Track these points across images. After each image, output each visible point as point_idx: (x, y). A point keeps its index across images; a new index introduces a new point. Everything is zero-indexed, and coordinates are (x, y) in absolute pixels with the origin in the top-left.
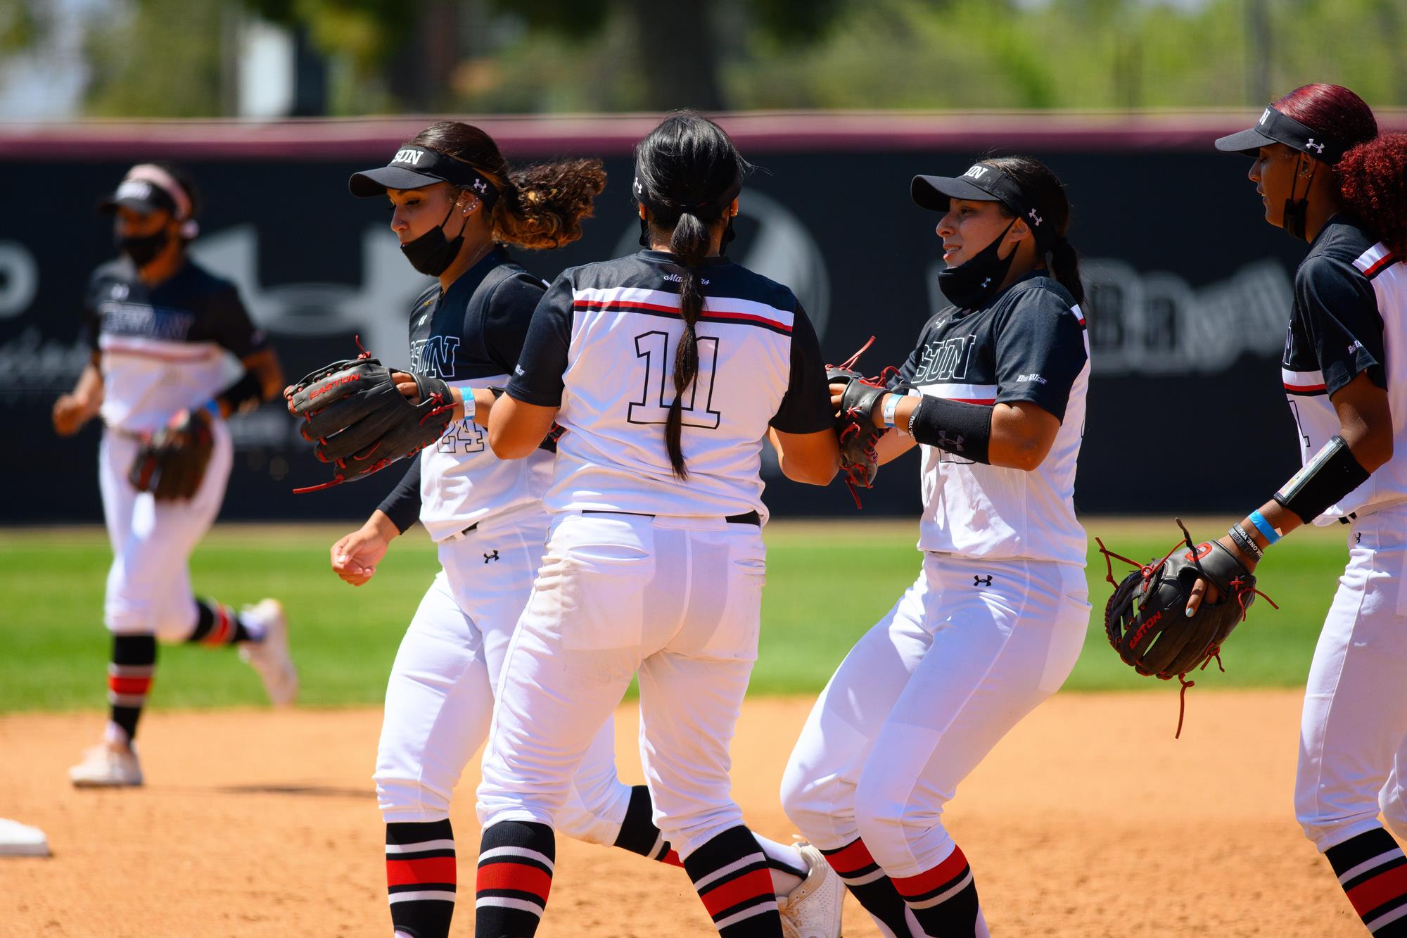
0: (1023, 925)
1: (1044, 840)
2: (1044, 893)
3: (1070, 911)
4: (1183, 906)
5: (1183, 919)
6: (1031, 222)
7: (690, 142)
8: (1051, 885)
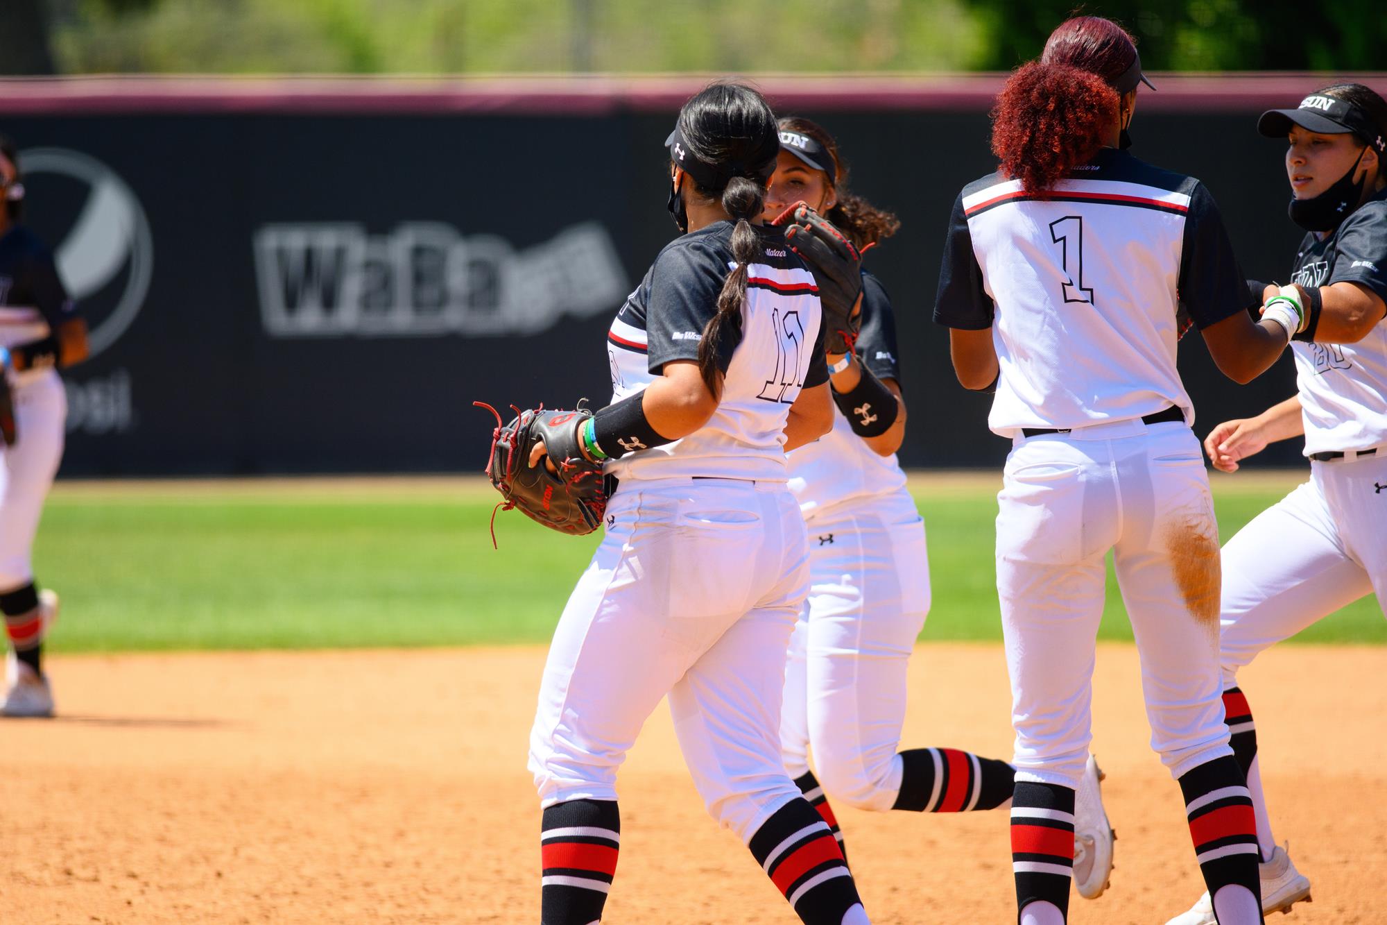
0: (341, 879)
1: (363, 794)
2: (362, 846)
3: (388, 865)
4: (499, 860)
5: (498, 872)
6: (1377, 148)
7: (740, 110)
8: (370, 839)
